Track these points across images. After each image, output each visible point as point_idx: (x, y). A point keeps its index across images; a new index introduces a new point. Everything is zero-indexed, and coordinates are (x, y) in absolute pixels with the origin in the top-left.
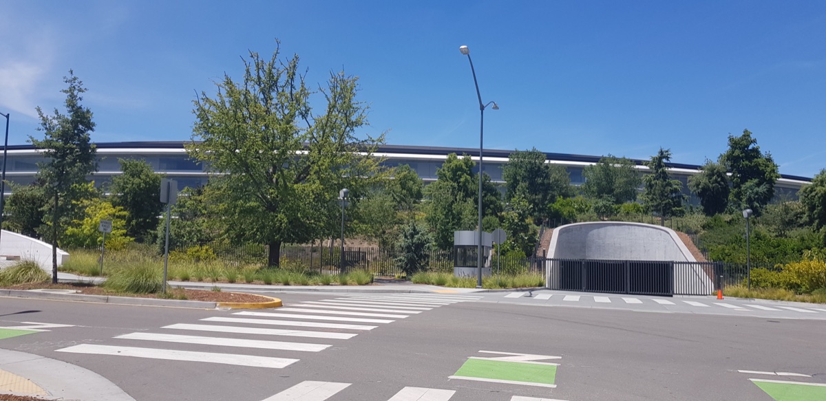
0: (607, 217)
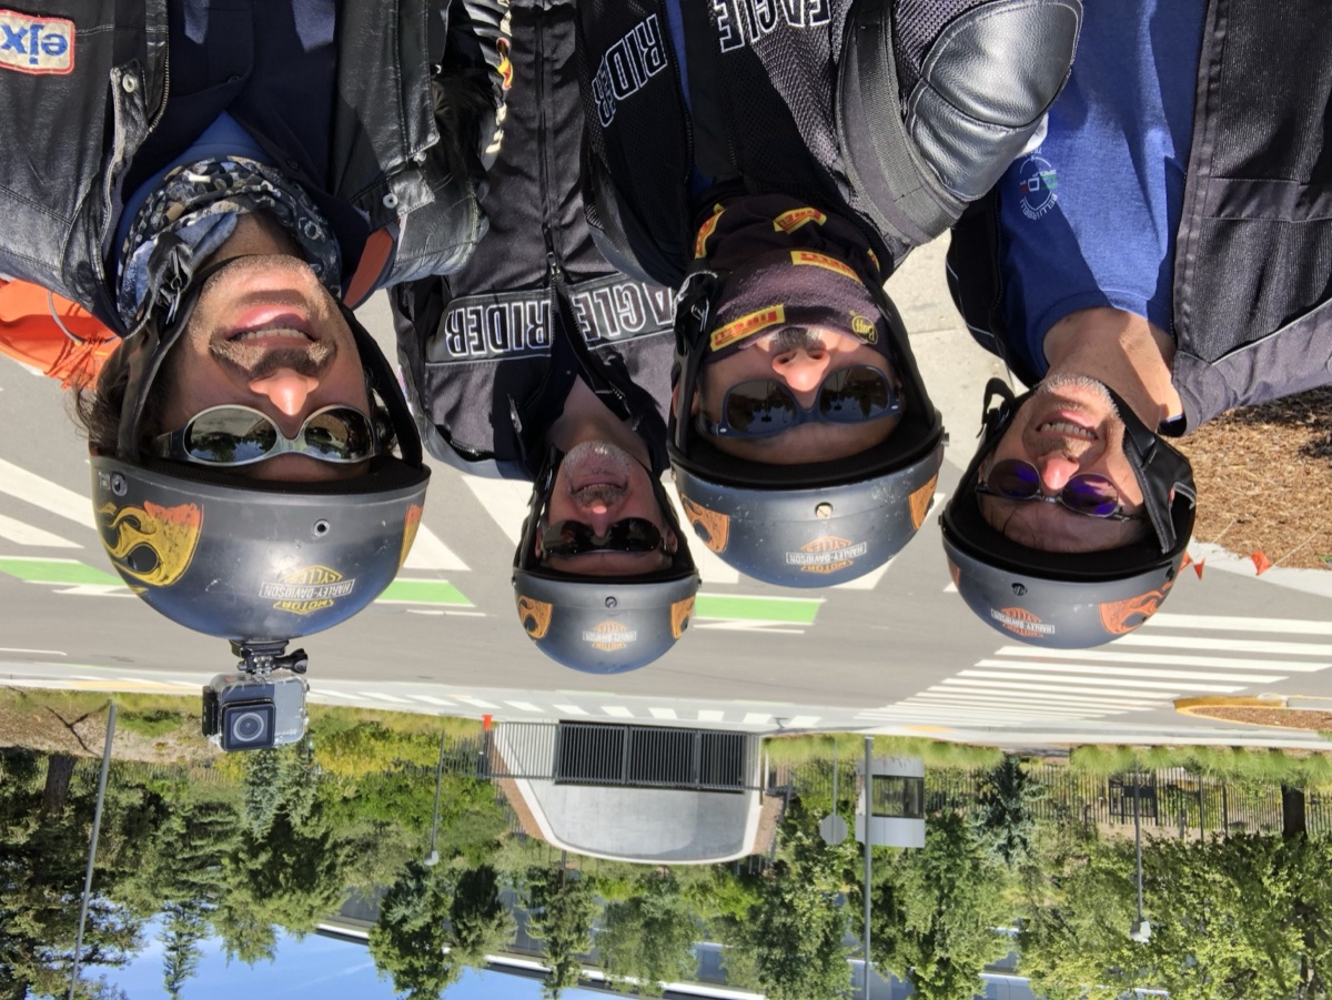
0: (658, 873)
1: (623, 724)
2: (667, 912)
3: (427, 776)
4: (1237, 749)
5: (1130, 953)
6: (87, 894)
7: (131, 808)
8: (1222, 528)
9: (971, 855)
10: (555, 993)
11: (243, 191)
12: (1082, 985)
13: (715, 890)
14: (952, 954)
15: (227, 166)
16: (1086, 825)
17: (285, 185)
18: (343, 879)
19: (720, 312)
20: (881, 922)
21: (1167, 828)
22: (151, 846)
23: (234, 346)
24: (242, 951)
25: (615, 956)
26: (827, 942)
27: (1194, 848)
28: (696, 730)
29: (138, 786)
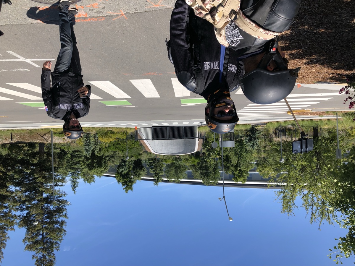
0: (177, 157)
1: (167, 126)
2: (180, 165)
3: (124, 141)
4: (303, 120)
5: (280, 165)
6: (53, 172)
7: (58, 153)
9: (245, 148)
10: (157, 184)
12: (269, 172)
13: (189, 159)
14: (242, 168)
16: (271, 139)
18: (108, 164)
20: (226, 163)
21: (288, 138)
22: (64, 161)
24: (88, 181)
25: (169, 175)
26: (214, 168)
28: (183, 126)
29: (59, 148)
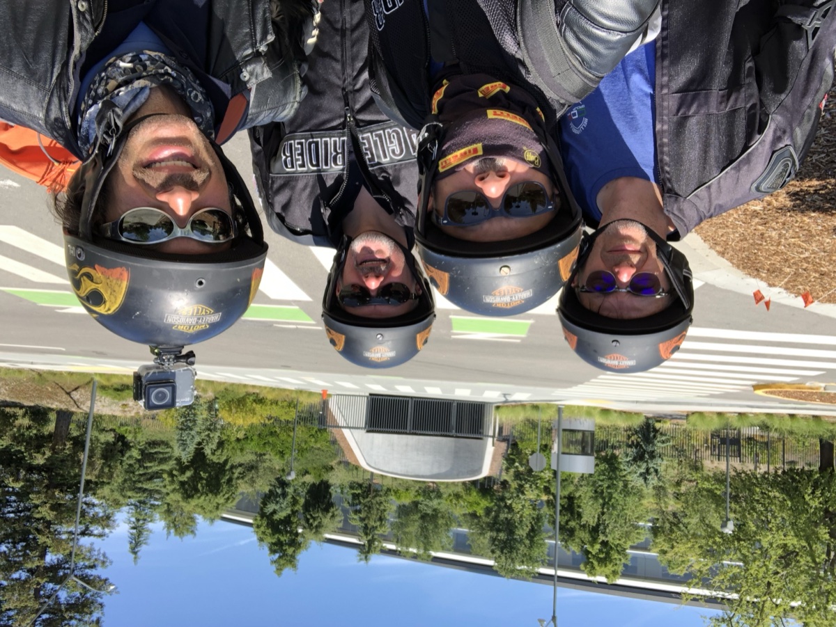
0: (429, 487)
1: (409, 397)
2: (435, 510)
3: (288, 426)
4: (792, 416)
5: (720, 540)
6: (81, 495)
7: (107, 443)
8: (785, 278)
9: (623, 479)
10: (366, 557)
11: (153, 72)
12: (690, 558)
13: (464, 497)
14: (610, 539)
15: (143, 57)
16: (696, 461)
17: (178, 68)
18: (237, 487)
19: (444, 148)
20: (566, 518)
21: (747, 464)
22: (119, 467)
23: (148, 171)
24: (176, 530)
25: (402, 536)
26: (532, 530)
27: (763, 476)
28: (454, 400)
29: (111, 430)
